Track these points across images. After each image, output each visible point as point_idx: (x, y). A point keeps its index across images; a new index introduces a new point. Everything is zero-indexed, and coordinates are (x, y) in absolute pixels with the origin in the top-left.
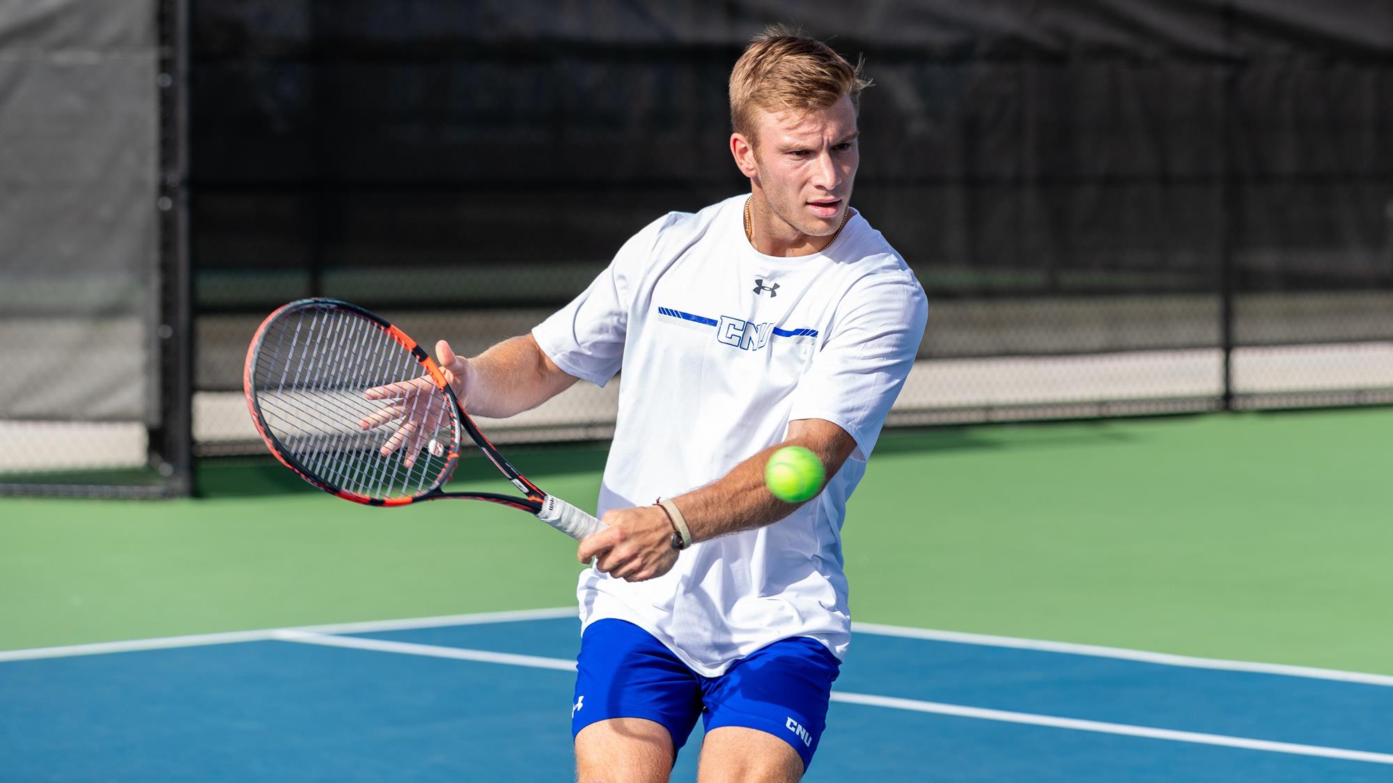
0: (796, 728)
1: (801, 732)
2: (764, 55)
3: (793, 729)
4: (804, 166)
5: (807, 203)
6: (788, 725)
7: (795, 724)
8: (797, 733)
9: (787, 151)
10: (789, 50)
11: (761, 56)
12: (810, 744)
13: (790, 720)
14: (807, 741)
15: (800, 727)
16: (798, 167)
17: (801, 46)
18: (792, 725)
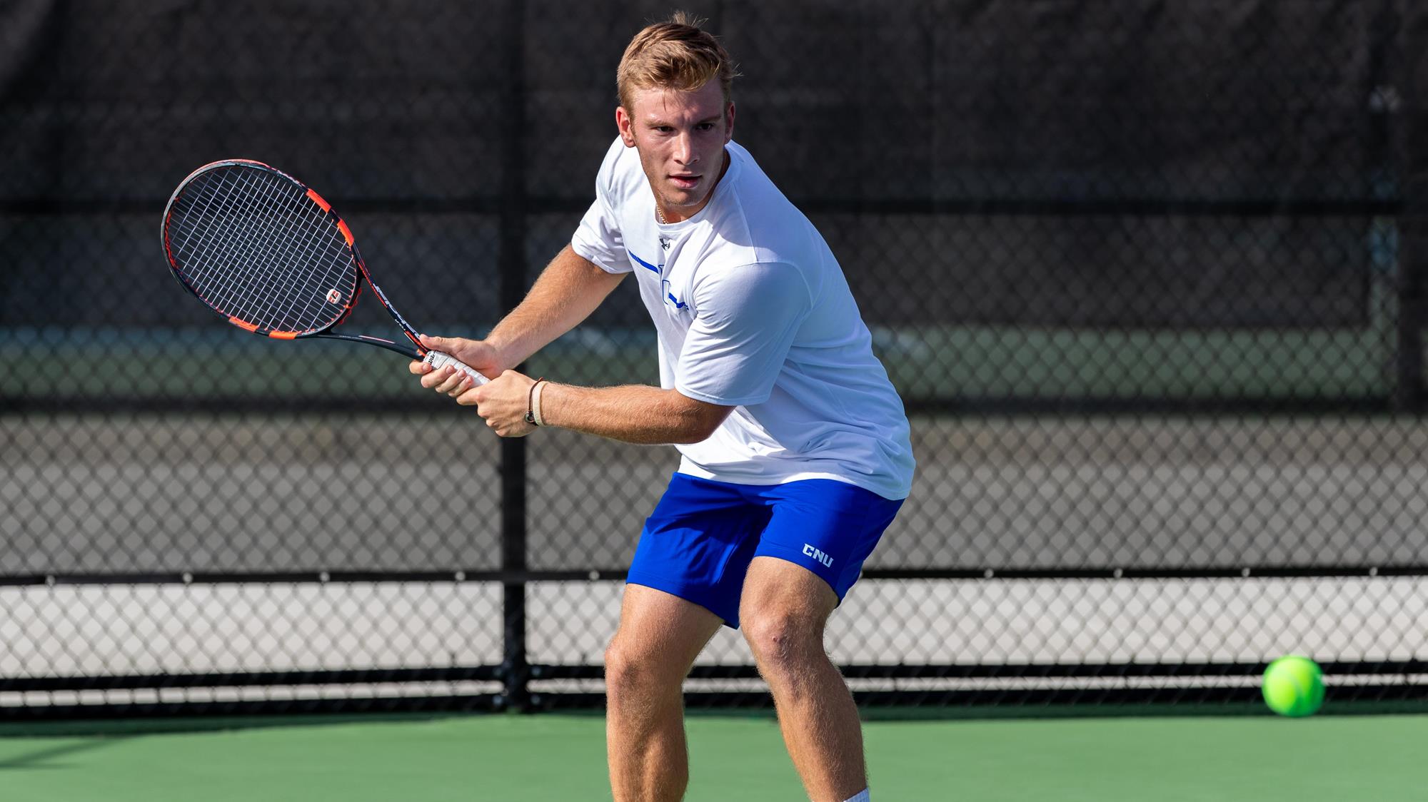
0: (813, 552)
1: (819, 556)
2: (647, 38)
3: (810, 554)
4: (667, 142)
5: (669, 177)
6: (805, 551)
7: (812, 549)
8: (815, 557)
9: (653, 126)
10: (669, 35)
11: (645, 39)
12: (831, 566)
13: (807, 546)
14: (827, 562)
15: (817, 551)
16: (661, 143)
17: (680, 33)
18: (809, 550)
